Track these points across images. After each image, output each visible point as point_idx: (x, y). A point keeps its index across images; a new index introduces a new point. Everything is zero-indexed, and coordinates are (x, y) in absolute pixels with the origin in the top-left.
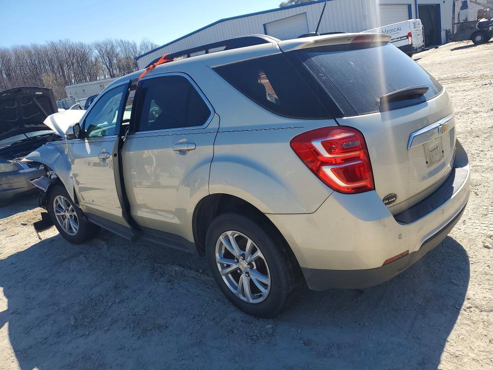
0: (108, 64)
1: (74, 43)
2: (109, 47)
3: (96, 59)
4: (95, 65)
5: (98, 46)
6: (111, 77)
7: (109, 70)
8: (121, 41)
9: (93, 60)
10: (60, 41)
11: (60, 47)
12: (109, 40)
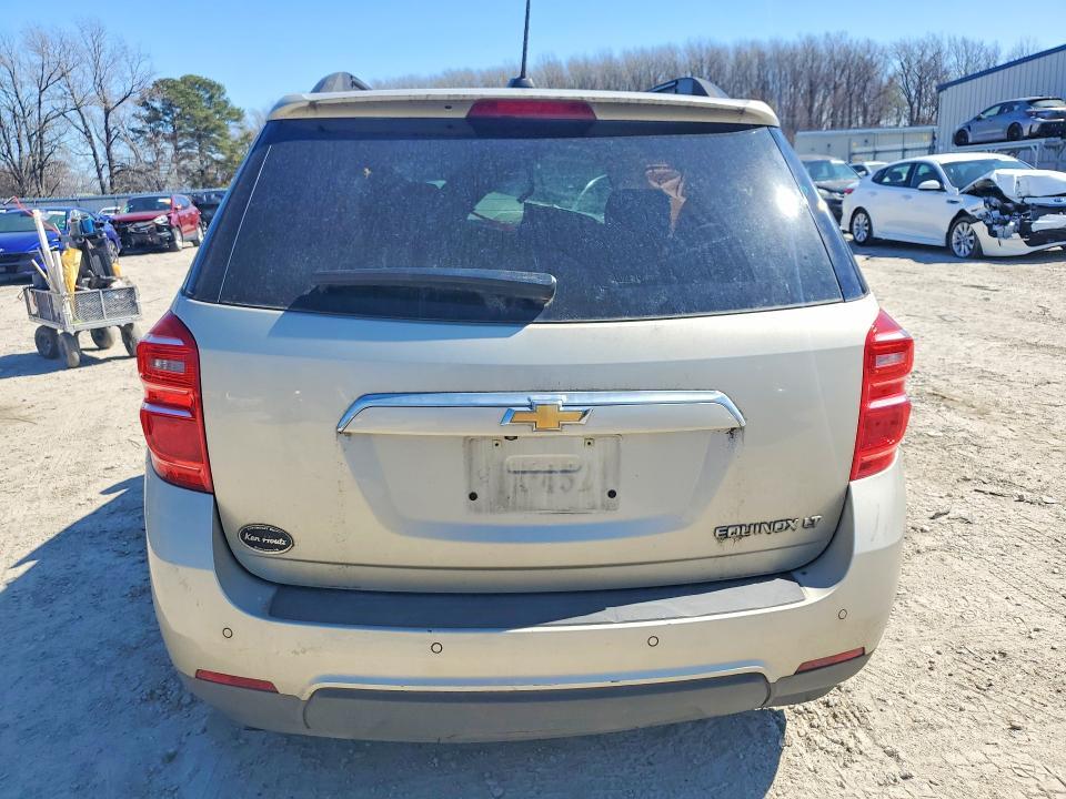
0: (913, 93)
1: (854, 42)
2: (930, 53)
3: (891, 80)
4: (885, 92)
5: (904, 50)
6: (911, 125)
7: (911, 106)
8: (965, 42)
9: (885, 80)
10: (827, 35)
11: (822, 49)
12: (934, 38)
